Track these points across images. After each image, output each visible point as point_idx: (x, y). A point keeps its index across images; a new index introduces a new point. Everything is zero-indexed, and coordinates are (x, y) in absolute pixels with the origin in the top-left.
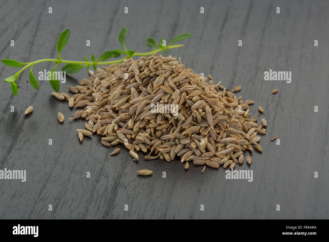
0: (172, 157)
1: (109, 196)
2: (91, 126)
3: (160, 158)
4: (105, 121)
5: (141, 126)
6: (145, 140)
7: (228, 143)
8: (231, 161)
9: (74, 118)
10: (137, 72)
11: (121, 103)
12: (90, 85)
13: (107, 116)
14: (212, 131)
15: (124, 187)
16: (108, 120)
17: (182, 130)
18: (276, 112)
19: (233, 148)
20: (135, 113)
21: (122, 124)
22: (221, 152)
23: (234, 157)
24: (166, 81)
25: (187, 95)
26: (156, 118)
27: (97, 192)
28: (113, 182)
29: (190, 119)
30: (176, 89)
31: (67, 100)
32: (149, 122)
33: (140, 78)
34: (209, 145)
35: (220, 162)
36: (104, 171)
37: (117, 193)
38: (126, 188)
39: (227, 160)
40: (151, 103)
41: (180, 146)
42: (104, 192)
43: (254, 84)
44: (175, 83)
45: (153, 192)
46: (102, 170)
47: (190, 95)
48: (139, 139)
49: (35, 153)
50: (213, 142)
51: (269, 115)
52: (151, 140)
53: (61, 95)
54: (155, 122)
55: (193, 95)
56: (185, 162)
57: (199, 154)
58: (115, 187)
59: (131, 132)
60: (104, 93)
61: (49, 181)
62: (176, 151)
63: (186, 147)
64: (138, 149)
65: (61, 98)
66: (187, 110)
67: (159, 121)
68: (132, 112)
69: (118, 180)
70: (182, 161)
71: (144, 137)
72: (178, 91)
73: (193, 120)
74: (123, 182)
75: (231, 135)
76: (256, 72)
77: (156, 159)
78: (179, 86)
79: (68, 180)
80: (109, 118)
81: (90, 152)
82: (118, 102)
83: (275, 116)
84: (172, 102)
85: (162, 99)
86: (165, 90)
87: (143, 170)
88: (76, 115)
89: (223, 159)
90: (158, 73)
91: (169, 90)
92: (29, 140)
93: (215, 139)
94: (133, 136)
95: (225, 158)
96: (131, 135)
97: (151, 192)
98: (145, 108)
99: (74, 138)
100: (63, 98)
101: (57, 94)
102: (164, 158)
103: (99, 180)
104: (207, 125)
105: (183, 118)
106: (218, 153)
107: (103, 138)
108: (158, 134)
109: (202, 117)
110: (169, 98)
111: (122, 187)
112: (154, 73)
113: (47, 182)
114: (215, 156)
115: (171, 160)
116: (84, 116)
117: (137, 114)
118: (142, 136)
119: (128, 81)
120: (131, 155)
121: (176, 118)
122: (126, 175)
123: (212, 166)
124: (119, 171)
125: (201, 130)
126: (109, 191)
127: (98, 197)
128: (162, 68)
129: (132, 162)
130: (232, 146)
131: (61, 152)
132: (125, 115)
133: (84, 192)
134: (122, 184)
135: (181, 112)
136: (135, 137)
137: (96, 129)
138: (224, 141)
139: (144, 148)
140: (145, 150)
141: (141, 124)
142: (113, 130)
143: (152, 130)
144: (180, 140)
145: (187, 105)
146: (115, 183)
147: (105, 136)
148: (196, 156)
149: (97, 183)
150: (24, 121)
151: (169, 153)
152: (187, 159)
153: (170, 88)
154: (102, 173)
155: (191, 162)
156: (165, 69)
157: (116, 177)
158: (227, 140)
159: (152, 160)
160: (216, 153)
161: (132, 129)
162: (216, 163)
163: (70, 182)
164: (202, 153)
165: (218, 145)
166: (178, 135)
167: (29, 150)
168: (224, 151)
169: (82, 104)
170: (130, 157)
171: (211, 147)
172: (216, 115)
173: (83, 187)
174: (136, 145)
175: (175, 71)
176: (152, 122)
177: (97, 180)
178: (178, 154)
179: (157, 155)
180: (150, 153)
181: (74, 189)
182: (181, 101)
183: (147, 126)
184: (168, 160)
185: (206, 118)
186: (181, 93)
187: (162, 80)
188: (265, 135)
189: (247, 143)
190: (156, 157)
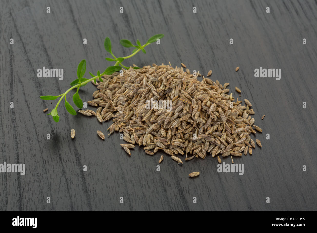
0: (205, 154)
1: (182, 203)
2: (128, 138)
3: (196, 157)
4: (139, 132)
5: (173, 134)
6: (179, 145)
7: (240, 133)
8: (247, 147)
9: (111, 133)
10: (153, 89)
11: (148, 116)
12: (105, 97)
13: (140, 128)
14: (226, 126)
15: (187, 192)
16: (142, 132)
17: (205, 131)
18: (249, 89)
19: (245, 136)
20: (163, 123)
21: (155, 133)
22: (239, 142)
23: (247, 142)
24: (181, 92)
25: (202, 102)
26: (181, 124)
27: (172, 202)
28: (177, 190)
29: (209, 122)
30: (192, 99)
31: (94, 115)
32: (177, 129)
33: (157, 92)
34: (228, 138)
35: (241, 151)
36: (164, 180)
37: (186, 199)
38: (189, 192)
39: (245, 147)
40: (175, 113)
41: (207, 144)
42: (176, 200)
43: (218, 65)
44: (189, 94)
45: (210, 191)
46: (162, 180)
47: (204, 101)
48: (174, 144)
49: (104, 175)
50: (229, 135)
51: (246, 94)
52: (184, 143)
53: (88, 112)
54: (181, 127)
55: (206, 101)
56: (216, 156)
57: (224, 148)
58: (181, 194)
59: (166, 140)
60: (125, 106)
61: (131, 200)
62: (206, 149)
63: (211, 143)
64: (176, 153)
65: (89, 115)
66: (204, 113)
67: (185, 127)
68: (161, 122)
69: (179, 186)
70: (213, 156)
71: (179, 142)
72: (194, 100)
73: (211, 121)
74: (183, 188)
75: (237, 125)
76: (213, 51)
77: (193, 158)
78: (192, 95)
79: (144, 195)
80: (142, 130)
81: (142, 164)
82: (145, 115)
83: (251, 94)
84: (193, 110)
85: (184, 109)
86: (184, 101)
87: (193, 173)
88: (111, 130)
89: (241, 147)
90: (171, 86)
91: (187, 101)
92: (91, 164)
93: (231, 132)
94: (169, 143)
95: (243, 146)
96: (167, 142)
97: (209, 192)
98: (172, 118)
99: (122, 153)
100: (91, 114)
101: (84, 112)
102: (199, 156)
103: (166, 190)
104: (221, 123)
105: (204, 122)
106: (236, 143)
107: (145, 148)
108: (187, 136)
109: (218, 117)
110: (189, 108)
111: (186, 193)
112: (169, 87)
113: (130, 201)
114: (235, 146)
115: (205, 157)
116: (117, 129)
117: (165, 123)
118: (177, 142)
119: (147, 96)
120: (174, 159)
121: (198, 122)
122: (182, 179)
123: (236, 156)
124: (174, 177)
125: (219, 128)
126: (179, 198)
127: (175, 206)
128: (173, 82)
129: (178, 166)
130: (244, 135)
131: (122, 169)
132: (156, 126)
133: (163, 205)
134: (184, 189)
135: (200, 117)
136: (171, 143)
137: (135, 141)
138: (237, 132)
139: (181, 151)
140: (182, 153)
141: (173, 132)
142: (151, 139)
143: (182, 135)
144: (206, 139)
145: (203, 110)
146: (179, 190)
147: (145, 146)
148: (222, 149)
149: (165, 193)
150: (75, 145)
151: (201, 151)
152: (217, 154)
153: (187, 99)
154: (163, 183)
155: (220, 154)
156: (176, 83)
157: (175, 184)
158: (239, 131)
159: (191, 160)
160: (235, 144)
161: (166, 137)
162: (238, 152)
163: (146, 197)
164: (226, 147)
165: (234, 136)
166: (204, 135)
167: (97, 173)
168: (240, 141)
169: (109, 117)
170: (174, 162)
171: (230, 140)
172: (226, 113)
173: (159, 199)
174: (173, 150)
175: (184, 83)
176: (180, 129)
177: (164, 190)
178: (208, 151)
179: (192, 155)
180: (187, 154)
181: (154, 204)
182: (199, 108)
183: (177, 132)
184: (203, 158)
185: (220, 117)
186: (197, 101)
187: (177, 92)
188: (254, 114)
189: (249, 127)
190: (193, 157)
